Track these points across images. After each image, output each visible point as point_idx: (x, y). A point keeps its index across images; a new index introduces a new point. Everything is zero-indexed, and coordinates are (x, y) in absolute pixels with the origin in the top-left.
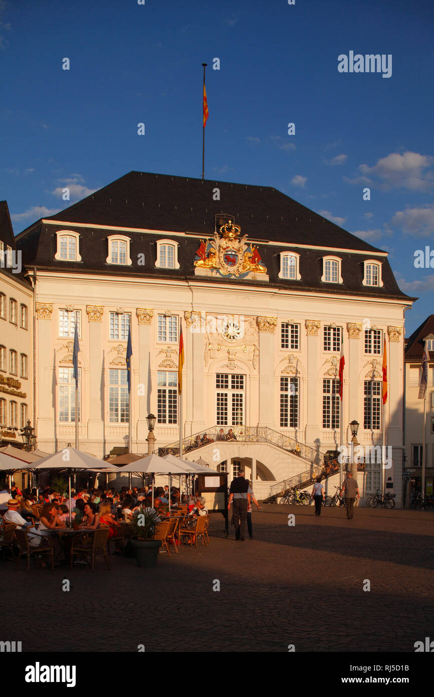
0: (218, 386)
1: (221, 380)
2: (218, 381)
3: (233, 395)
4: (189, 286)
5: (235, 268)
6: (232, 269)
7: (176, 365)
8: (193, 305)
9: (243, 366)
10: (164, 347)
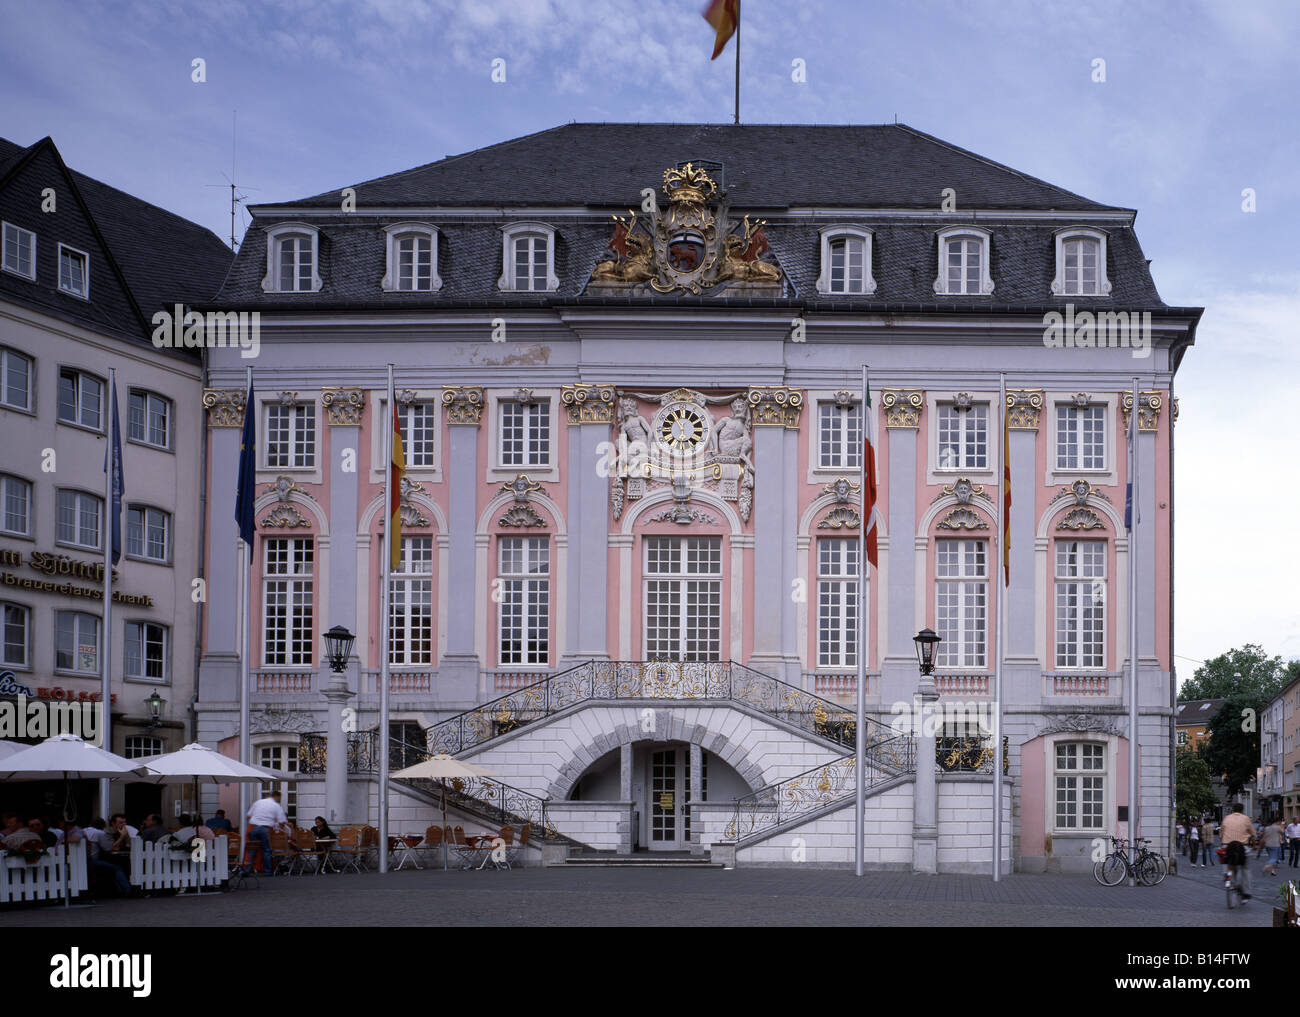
0: (652, 568)
1: (660, 555)
2: (652, 555)
3: (692, 587)
5: (695, 275)
6: (685, 279)
7: (541, 522)
8: (581, 371)
9: (712, 515)
10: (512, 478)
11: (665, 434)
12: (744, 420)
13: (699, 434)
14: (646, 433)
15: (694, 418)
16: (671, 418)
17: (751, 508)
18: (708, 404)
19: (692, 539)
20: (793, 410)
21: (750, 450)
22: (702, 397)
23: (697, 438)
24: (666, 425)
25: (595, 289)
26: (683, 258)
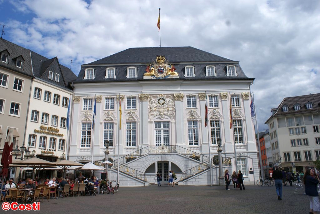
0: (156, 127)
2: (156, 125)
3: (164, 131)
5: (163, 75)
6: (161, 75)
7: (135, 119)
8: (143, 92)
9: (167, 117)
10: (129, 111)
12: (173, 100)
13: (165, 102)
14: (155, 102)
15: (164, 99)
16: (159, 99)
17: (175, 115)
18: (166, 97)
19: (164, 122)
20: (182, 98)
21: (175, 105)
22: (165, 96)
23: (164, 103)
24: (158, 101)
25: (145, 78)
26: (160, 71)
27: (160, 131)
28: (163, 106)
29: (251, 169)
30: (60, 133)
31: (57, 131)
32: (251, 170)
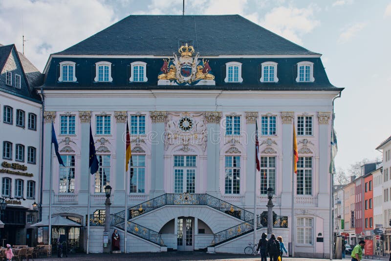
0: (176, 165)
1: (178, 161)
2: (176, 161)
3: (188, 171)
4: (153, 93)
5: (189, 78)
6: (187, 79)
7: (143, 151)
8: (156, 107)
9: (194, 149)
11: (181, 125)
12: (203, 121)
14: (175, 125)
15: (189, 121)
16: (182, 121)
18: (194, 117)
19: (188, 157)
20: (219, 118)
21: (206, 130)
22: (192, 114)
23: (190, 126)
24: (181, 123)
25: (160, 83)
26: (186, 72)
27: (182, 171)
28: (188, 131)
29: (320, 234)
30: (28, 171)
31: (24, 168)
32: (320, 237)
